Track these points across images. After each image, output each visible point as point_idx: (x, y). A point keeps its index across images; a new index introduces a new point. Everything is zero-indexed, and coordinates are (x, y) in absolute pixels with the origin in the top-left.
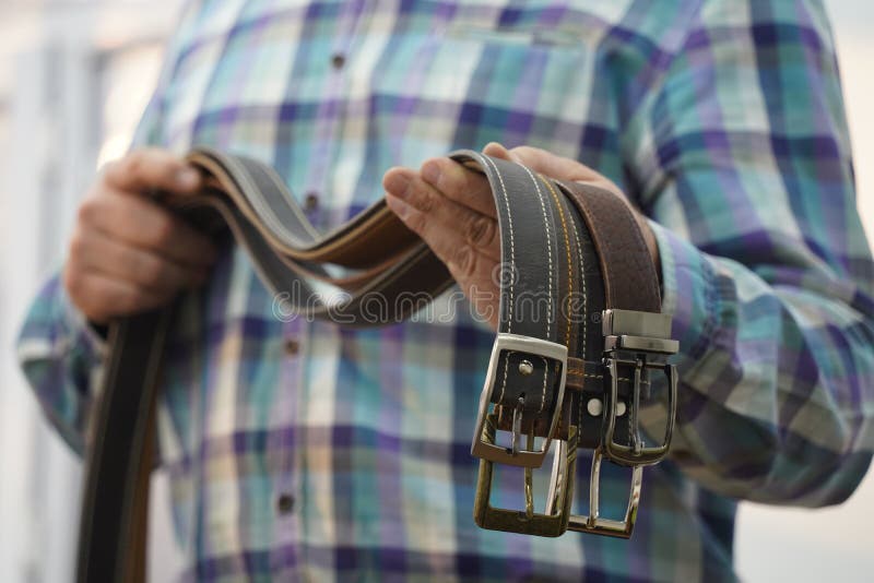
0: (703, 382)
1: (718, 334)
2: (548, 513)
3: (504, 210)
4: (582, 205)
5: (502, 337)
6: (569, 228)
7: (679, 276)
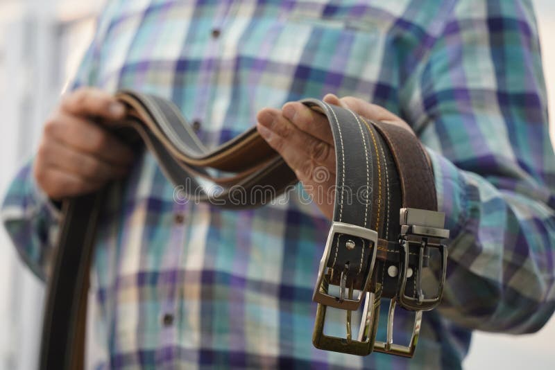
0: (457, 254)
1: (468, 223)
2: (360, 340)
3: (339, 140)
4: (388, 138)
5: (335, 224)
6: (380, 154)
7: (445, 184)
